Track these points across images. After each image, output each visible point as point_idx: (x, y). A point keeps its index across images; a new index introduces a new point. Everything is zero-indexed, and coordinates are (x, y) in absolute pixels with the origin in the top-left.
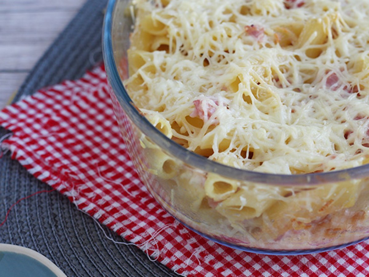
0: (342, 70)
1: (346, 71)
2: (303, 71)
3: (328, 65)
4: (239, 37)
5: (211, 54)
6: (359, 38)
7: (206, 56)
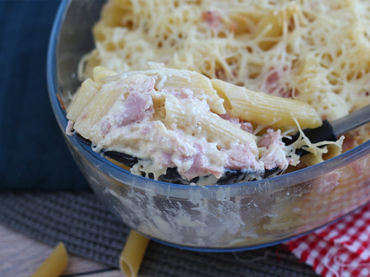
0: (285, 69)
1: (289, 71)
2: (251, 64)
3: (275, 62)
4: (196, 23)
5: (166, 38)
6: (314, 35)
7: (161, 38)
